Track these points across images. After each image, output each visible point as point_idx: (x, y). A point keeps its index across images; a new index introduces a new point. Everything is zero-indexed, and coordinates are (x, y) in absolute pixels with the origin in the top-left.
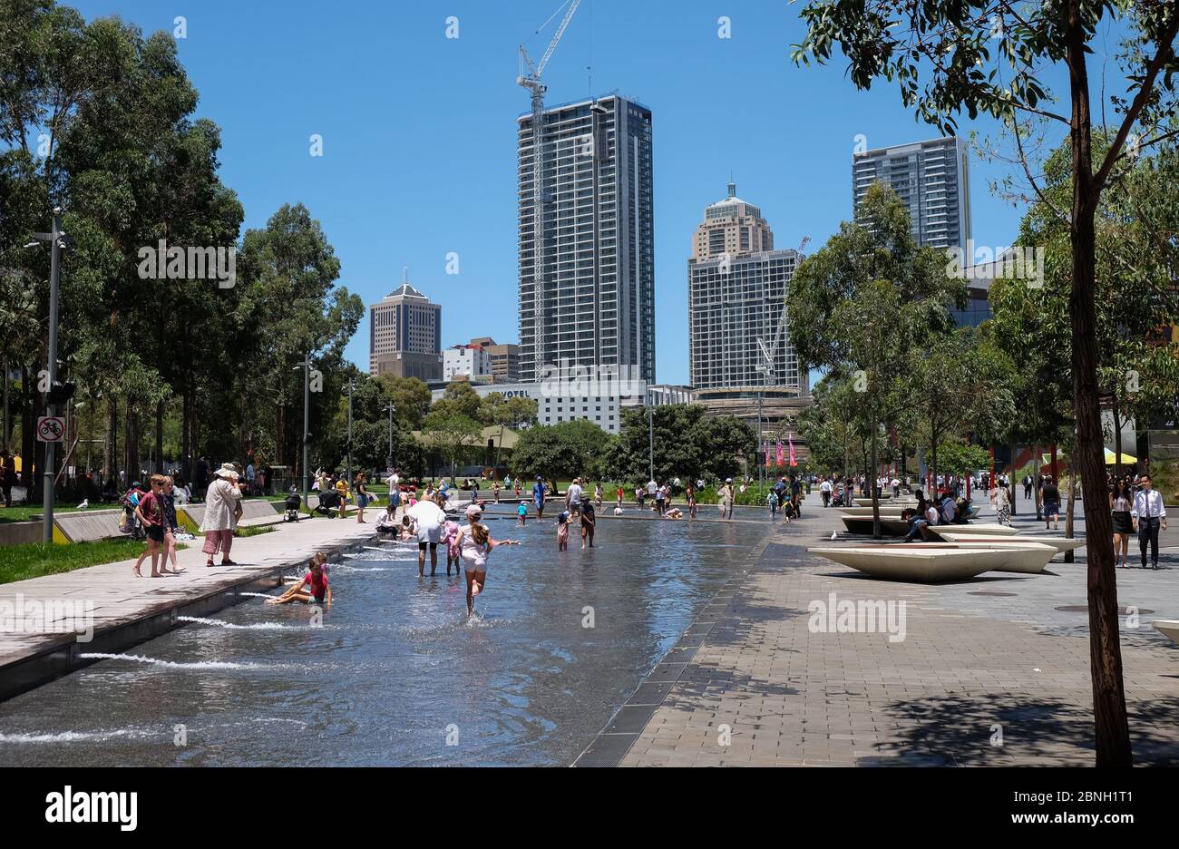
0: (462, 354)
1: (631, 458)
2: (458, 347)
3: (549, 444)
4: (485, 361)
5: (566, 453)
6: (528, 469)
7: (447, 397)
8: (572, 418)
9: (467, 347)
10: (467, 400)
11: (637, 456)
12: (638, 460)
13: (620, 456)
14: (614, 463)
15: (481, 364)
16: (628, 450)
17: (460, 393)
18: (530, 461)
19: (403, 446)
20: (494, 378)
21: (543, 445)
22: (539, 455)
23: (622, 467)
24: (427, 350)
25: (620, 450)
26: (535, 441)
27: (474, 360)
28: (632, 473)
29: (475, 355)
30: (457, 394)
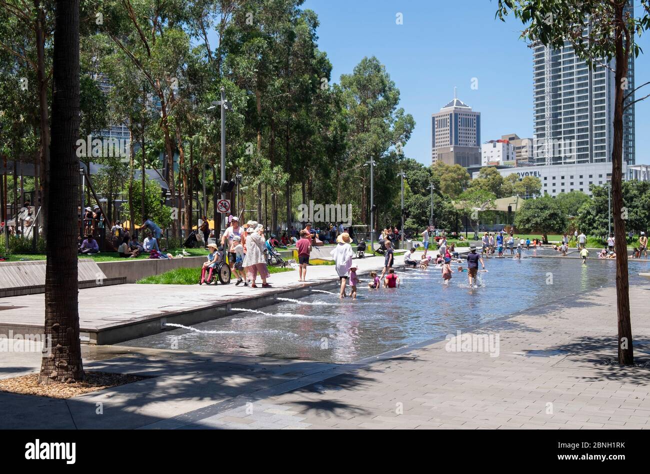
0: (495, 146)
1: (596, 218)
2: (492, 142)
3: (541, 209)
4: (511, 150)
5: (553, 216)
6: (527, 226)
7: (481, 177)
8: (572, 190)
9: (498, 141)
10: (494, 179)
11: (600, 217)
12: (601, 220)
13: (589, 217)
14: (584, 222)
15: (508, 153)
16: (594, 213)
17: (490, 174)
18: (528, 221)
19: (445, 212)
20: (517, 162)
21: (537, 210)
22: (535, 217)
23: (590, 224)
24: (471, 144)
25: (589, 213)
26: (532, 207)
27: (503, 150)
28: (597, 228)
29: (503, 147)
30: (487, 175)
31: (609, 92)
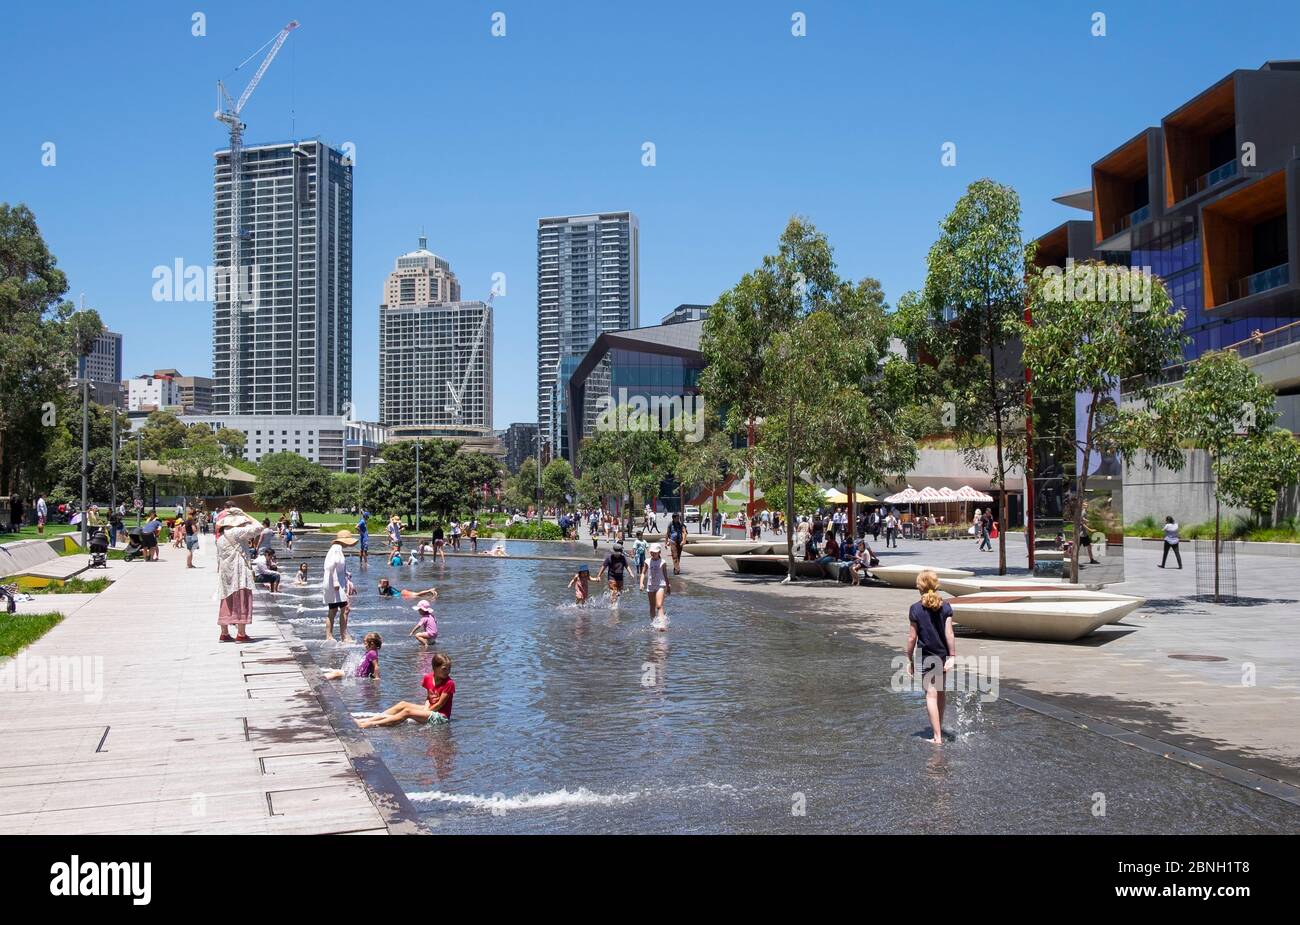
0: (150, 384)
1: (392, 491)
2: (145, 377)
3: (297, 476)
4: (174, 392)
5: (314, 486)
6: (274, 501)
7: (150, 425)
9: (155, 377)
10: (171, 429)
11: (399, 490)
12: (399, 493)
13: (380, 489)
14: (373, 496)
15: (170, 394)
16: (388, 483)
17: (164, 423)
18: (276, 493)
19: (124, 476)
20: (185, 408)
21: (291, 477)
22: (287, 487)
23: (382, 500)
24: (108, 378)
25: (380, 483)
27: (163, 390)
28: (393, 506)
29: (163, 385)
30: (160, 423)
31: (320, 323)
